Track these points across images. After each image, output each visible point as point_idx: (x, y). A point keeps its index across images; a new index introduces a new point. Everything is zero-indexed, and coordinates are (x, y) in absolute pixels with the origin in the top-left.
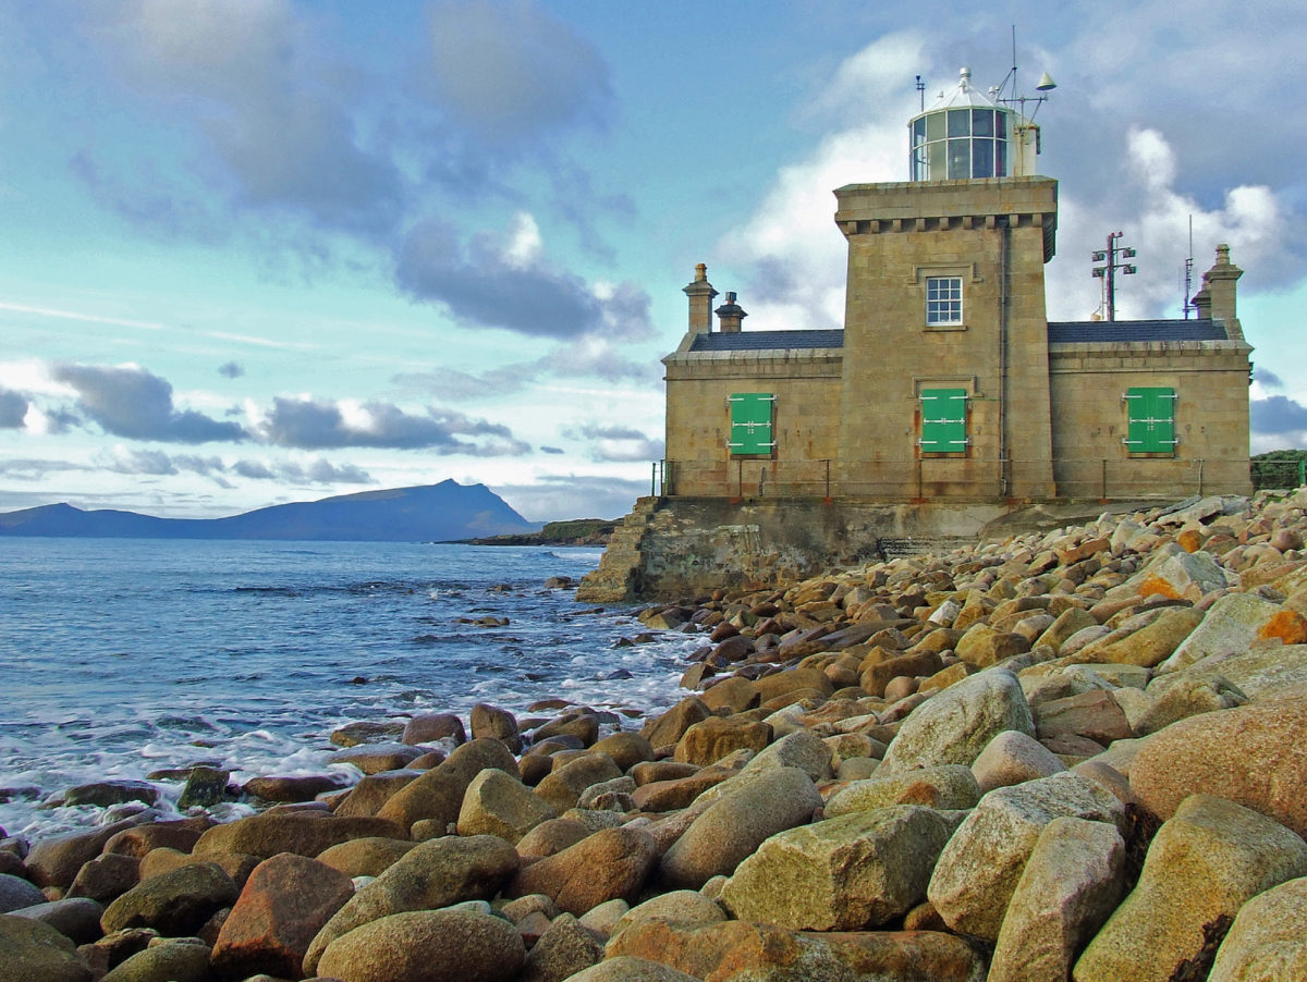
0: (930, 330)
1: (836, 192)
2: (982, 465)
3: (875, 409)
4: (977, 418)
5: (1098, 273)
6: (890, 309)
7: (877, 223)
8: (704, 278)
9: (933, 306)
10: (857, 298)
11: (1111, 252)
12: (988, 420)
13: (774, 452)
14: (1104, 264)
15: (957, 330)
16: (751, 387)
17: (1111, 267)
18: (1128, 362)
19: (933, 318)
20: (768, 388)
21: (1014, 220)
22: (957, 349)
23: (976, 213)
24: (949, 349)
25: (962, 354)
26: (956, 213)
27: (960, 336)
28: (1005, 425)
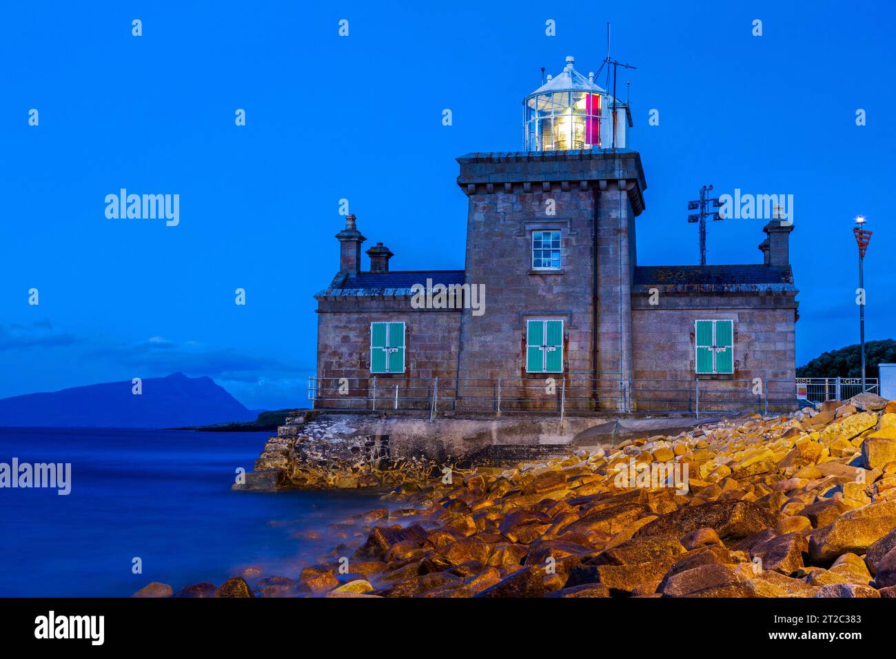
0: (534, 274)
1: (459, 160)
3: (489, 338)
4: (573, 346)
5: (693, 219)
6: (502, 256)
7: (492, 185)
8: (354, 226)
9: (538, 254)
10: (475, 246)
11: (703, 203)
12: (581, 348)
14: (697, 212)
15: (557, 274)
17: (703, 214)
18: (696, 301)
19: (538, 264)
20: (402, 319)
21: (603, 184)
22: (556, 290)
23: (572, 178)
24: (550, 290)
25: (558, 294)
26: (556, 178)
27: (559, 279)
28: (595, 351)
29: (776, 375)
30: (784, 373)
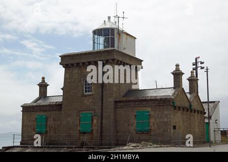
1: (61, 56)
2: (96, 135)
3: (69, 119)
4: (95, 121)
6: (74, 89)
8: (44, 81)
9: (86, 88)
10: (66, 86)
11: (196, 62)
12: (97, 122)
13: (46, 132)
15: (90, 95)
16: (42, 113)
17: (197, 67)
18: (137, 103)
20: (46, 113)
22: (90, 101)
23: (94, 60)
24: (88, 101)
25: (91, 102)
26: (89, 60)
27: (91, 97)
28: (102, 123)
29: (164, 131)
30: (167, 130)
